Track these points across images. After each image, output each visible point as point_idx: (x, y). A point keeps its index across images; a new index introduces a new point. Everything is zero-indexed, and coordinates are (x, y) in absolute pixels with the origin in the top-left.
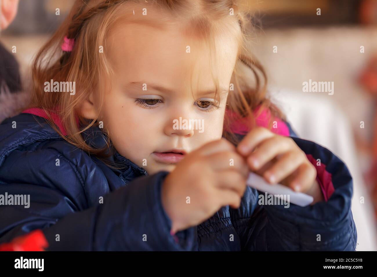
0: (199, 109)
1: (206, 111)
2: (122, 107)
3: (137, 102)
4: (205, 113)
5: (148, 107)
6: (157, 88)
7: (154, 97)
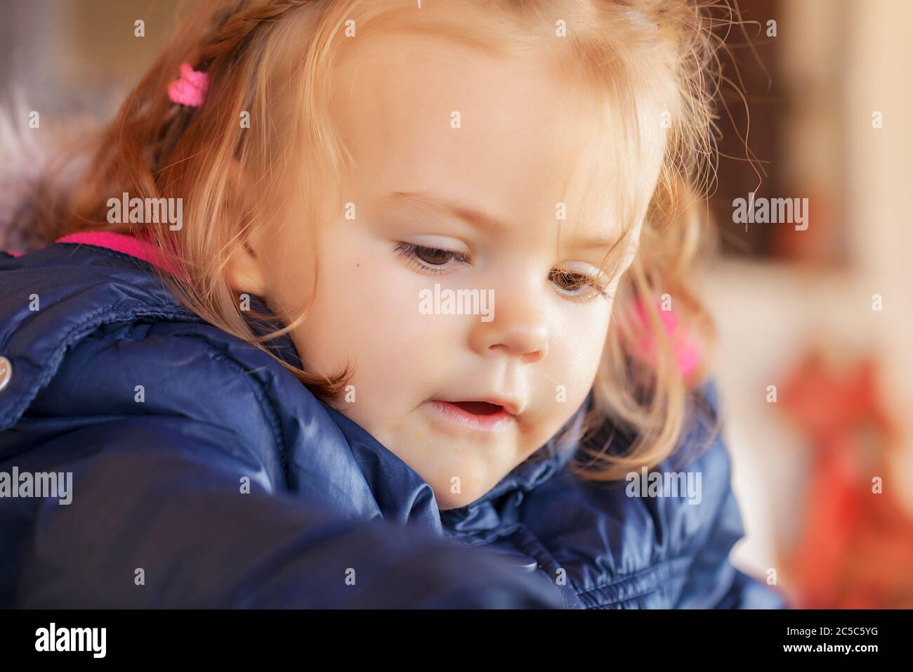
0: (557, 293)
1: (574, 299)
2: (358, 266)
3: (399, 252)
4: (571, 305)
5: (429, 272)
6: (469, 216)
7: (448, 244)
